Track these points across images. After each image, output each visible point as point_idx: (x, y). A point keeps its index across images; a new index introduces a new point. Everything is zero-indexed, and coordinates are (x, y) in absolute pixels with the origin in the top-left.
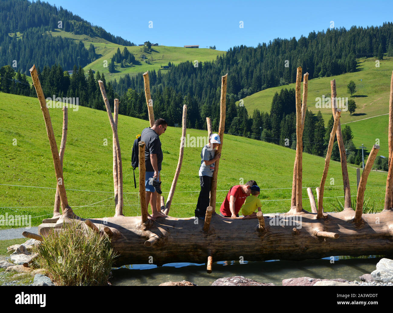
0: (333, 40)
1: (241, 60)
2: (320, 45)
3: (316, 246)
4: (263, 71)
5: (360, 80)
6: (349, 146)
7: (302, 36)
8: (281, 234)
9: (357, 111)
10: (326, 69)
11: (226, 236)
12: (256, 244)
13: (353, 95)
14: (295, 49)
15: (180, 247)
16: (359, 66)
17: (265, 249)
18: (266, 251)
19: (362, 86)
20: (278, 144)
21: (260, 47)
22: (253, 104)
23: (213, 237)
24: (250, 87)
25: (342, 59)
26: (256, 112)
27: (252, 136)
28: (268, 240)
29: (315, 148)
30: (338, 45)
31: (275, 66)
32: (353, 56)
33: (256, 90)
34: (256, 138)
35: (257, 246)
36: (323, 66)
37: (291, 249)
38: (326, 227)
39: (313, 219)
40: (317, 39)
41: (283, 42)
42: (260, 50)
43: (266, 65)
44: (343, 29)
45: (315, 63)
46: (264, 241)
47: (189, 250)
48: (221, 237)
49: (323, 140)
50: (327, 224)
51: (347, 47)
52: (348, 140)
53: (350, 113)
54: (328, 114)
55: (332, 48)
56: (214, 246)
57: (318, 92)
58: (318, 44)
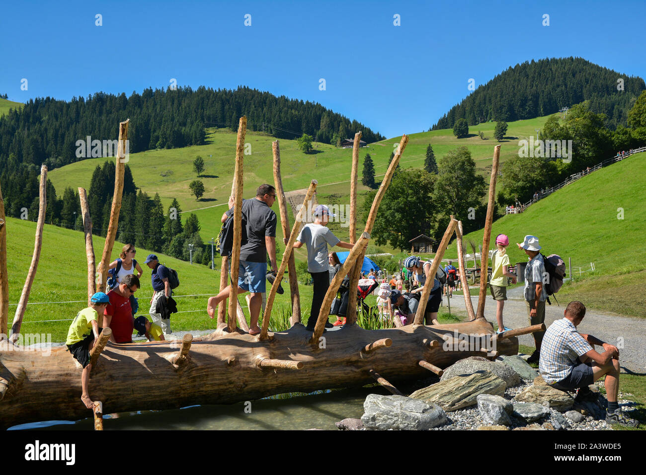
0: (176, 101)
1: (47, 117)
2: (158, 107)
3: (258, 381)
4: (80, 135)
5: (209, 156)
6: (195, 241)
7: (134, 92)
8: (209, 366)
9: (205, 195)
10: (166, 139)
11: (122, 374)
12: (170, 383)
13: (200, 174)
14: (125, 109)
15: (44, 396)
16: (209, 137)
17: (184, 390)
18: (185, 393)
19: (212, 164)
20: (100, 235)
21: (75, 102)
22: (65, 180)
23: (101, 376)
24: (59, 155)
25: (187, 127)
26: (69, 191)
27: (62, 224)
28: (188, 376)
29: (151, 243)
30: (182, 108)
31: (97, 130)
32: (201, 125)
33: (68, 161)
34: (67, 227)
35: (171, 387)
36: (162, 135)
37: (222, 387)
38: (273, 353)
39: (253, 341)
40: (154, 98)
41: (109, 99)
42: (75, 106)
43: (84, 128)
44: (189, 89)
45: (152, 130)
46: (183, 379)
47: (60, 400)
48: (114, 375)
49: (160, 232)
50: (274, 347)
51: (193, 112)
52: (193, 232)
53: (196, 197)
54: (168, 198)
55: (175, 111)
56: (103, 390)
57: (155, 167)
58: (156, 105)
